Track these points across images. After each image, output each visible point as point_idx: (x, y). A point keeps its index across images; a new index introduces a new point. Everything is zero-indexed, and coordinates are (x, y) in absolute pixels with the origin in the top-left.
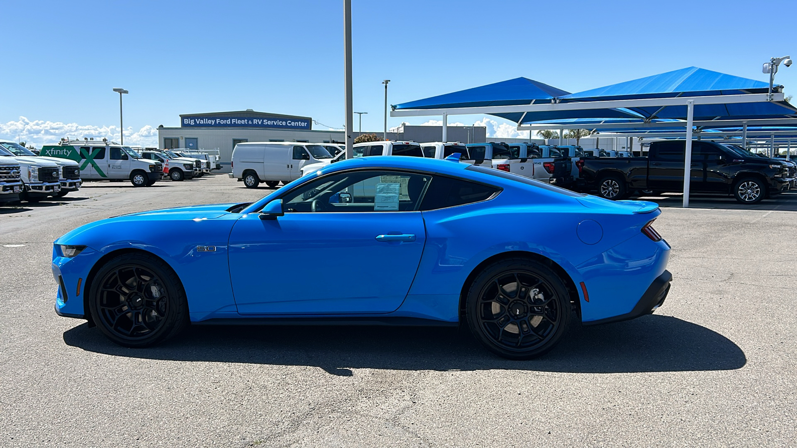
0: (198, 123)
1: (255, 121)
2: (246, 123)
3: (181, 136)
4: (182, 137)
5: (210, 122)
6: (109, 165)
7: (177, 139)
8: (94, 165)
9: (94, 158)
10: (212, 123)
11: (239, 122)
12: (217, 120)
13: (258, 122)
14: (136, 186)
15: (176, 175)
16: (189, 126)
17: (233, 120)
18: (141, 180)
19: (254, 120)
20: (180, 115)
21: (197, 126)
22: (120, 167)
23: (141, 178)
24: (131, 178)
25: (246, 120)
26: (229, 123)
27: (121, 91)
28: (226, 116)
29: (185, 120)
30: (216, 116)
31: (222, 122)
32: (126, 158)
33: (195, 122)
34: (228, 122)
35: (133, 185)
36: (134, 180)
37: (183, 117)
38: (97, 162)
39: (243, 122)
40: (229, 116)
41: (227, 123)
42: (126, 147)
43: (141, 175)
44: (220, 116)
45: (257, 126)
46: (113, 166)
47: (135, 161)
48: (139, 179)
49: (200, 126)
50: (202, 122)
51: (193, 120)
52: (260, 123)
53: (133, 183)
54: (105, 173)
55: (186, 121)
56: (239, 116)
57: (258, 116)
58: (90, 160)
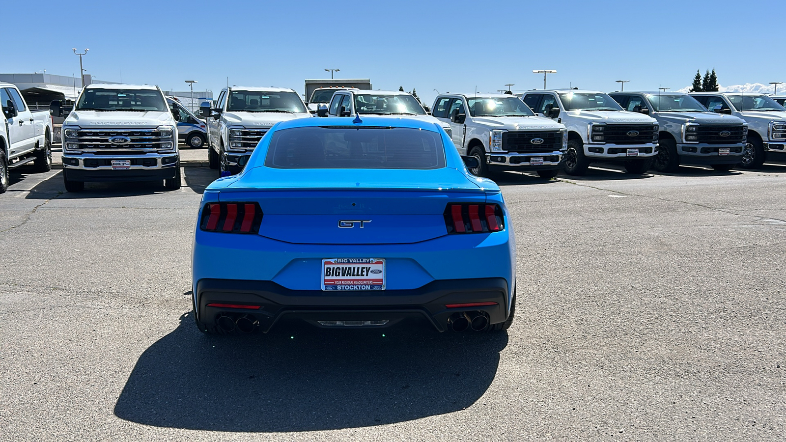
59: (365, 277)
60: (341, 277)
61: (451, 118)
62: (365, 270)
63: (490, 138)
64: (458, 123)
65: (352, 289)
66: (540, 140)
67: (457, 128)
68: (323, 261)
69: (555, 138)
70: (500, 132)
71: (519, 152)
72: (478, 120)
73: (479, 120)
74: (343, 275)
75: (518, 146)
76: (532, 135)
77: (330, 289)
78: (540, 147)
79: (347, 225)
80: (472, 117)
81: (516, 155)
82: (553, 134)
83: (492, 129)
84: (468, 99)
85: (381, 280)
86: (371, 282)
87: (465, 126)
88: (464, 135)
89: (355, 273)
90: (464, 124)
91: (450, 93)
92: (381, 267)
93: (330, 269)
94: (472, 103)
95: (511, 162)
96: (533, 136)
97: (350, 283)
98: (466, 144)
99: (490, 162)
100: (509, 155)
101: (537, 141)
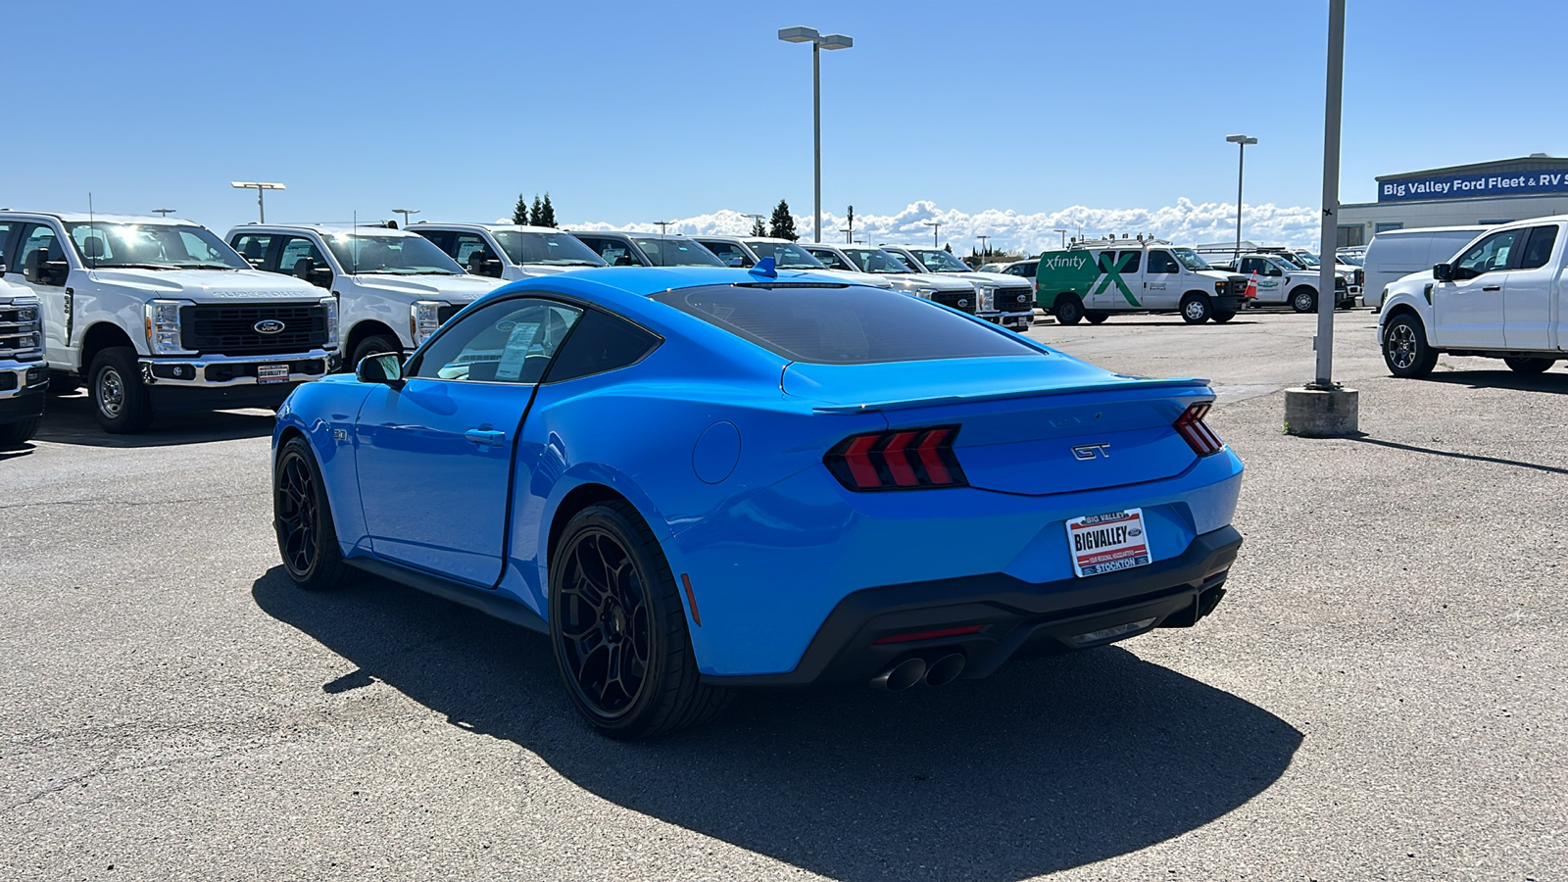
0: (1413, 191)
1: (1544, 180)
2: (1522, 185)
3: (1369, 220)
4: (1370, 223)
5: (1438, 188)
6: (1145, 284)
7: (1361, 227)
8: (1120, 285)
9: (1121, 272)
10: (1443, 189)
11: (1506, 183)
12: (1455, 182)
13: (1550, 181)
14: (1190, 322)
15: (1304, 301)
16: (1393, 198)
17: (1491, 180)
18: (1200, 311)
19: (1542, 177)
20: (1377, 179)
21: (1409, 197)
22: (1163, 287)
23: (1199, 307)
24: (1182, 308)
25: (1522, 179)
26: (1483, 187)
27: (1242, 141)
28: (1476, 172)
29: (1386, 187)
30: (1454, 174)
31: (1466, 186)
32: (1174, 269)
33: (1407, 189)
34: (1481, 185)
35: (1184, 321)
36: (1187, 311)
37: (1383, 182)
38: (1125, 277)
39: (1514, 183)
40: (1483, 172)
41: (1478, 187)
42: (1178, 250)
43: (1200, 301)
44: (1461, 174)
45: (1549, 189)
46: (1152, 285)
47: (1190, 274)
48: (1195, 310)
49: (1418, 196)
50: (1422, 189)
51: (1403, 187)
52: (1555, 183)
53: (1185, 317)
54: (1138, 298)
55: (1388, 190)
56: (1506, 170)
57: (1551, 167)
58: (1114, 275)
59: (1122, 546)
60: (1094, 550)
61: (26, 272)
62: (1120, 532)
63: (147, 322)
64: (48, 284)
65: (1114, 569)
66: (275, 324)
67: (49, 299)
68: (1069, 523)
69: (310, 319)
70: (175, 307)
71: (228, 354)
72: (104, 277)
73: (109, 276)
74: (1097, 546)
75: (224, 339)
76: (256, 311)
77: (1090, 574)
78: (278, 339)
79: (1083, 455)
80: (87, 270)
81: (221, 359)
82: (306, 310)
83: (150, 298)
84: (70, 226)
85: (1143, 547)
86: (1131, 553)
87: (70, 291)
88: (68, 315)
89: (1111, 540)
90: (67, 285)
91: (11, 210)
92: (1139, 524)
93: (1079, 536)
94: (82, 235)
95: (208, 378)
96: (259, 314)
97: (1109, 557)
98: (76, 341)
99: (153, 380)
100: (203, 360)
101: (270, 327)
